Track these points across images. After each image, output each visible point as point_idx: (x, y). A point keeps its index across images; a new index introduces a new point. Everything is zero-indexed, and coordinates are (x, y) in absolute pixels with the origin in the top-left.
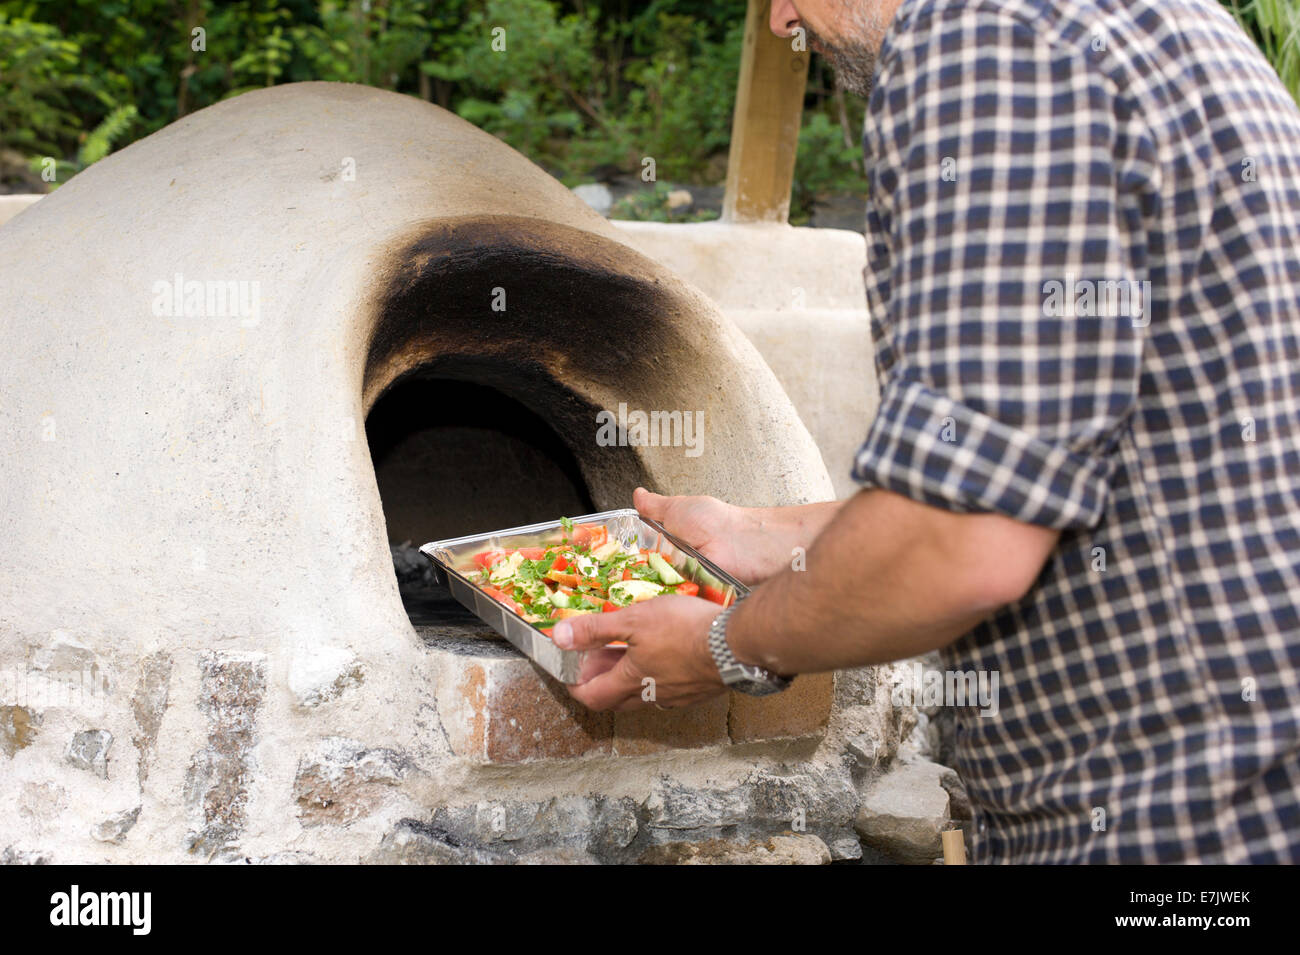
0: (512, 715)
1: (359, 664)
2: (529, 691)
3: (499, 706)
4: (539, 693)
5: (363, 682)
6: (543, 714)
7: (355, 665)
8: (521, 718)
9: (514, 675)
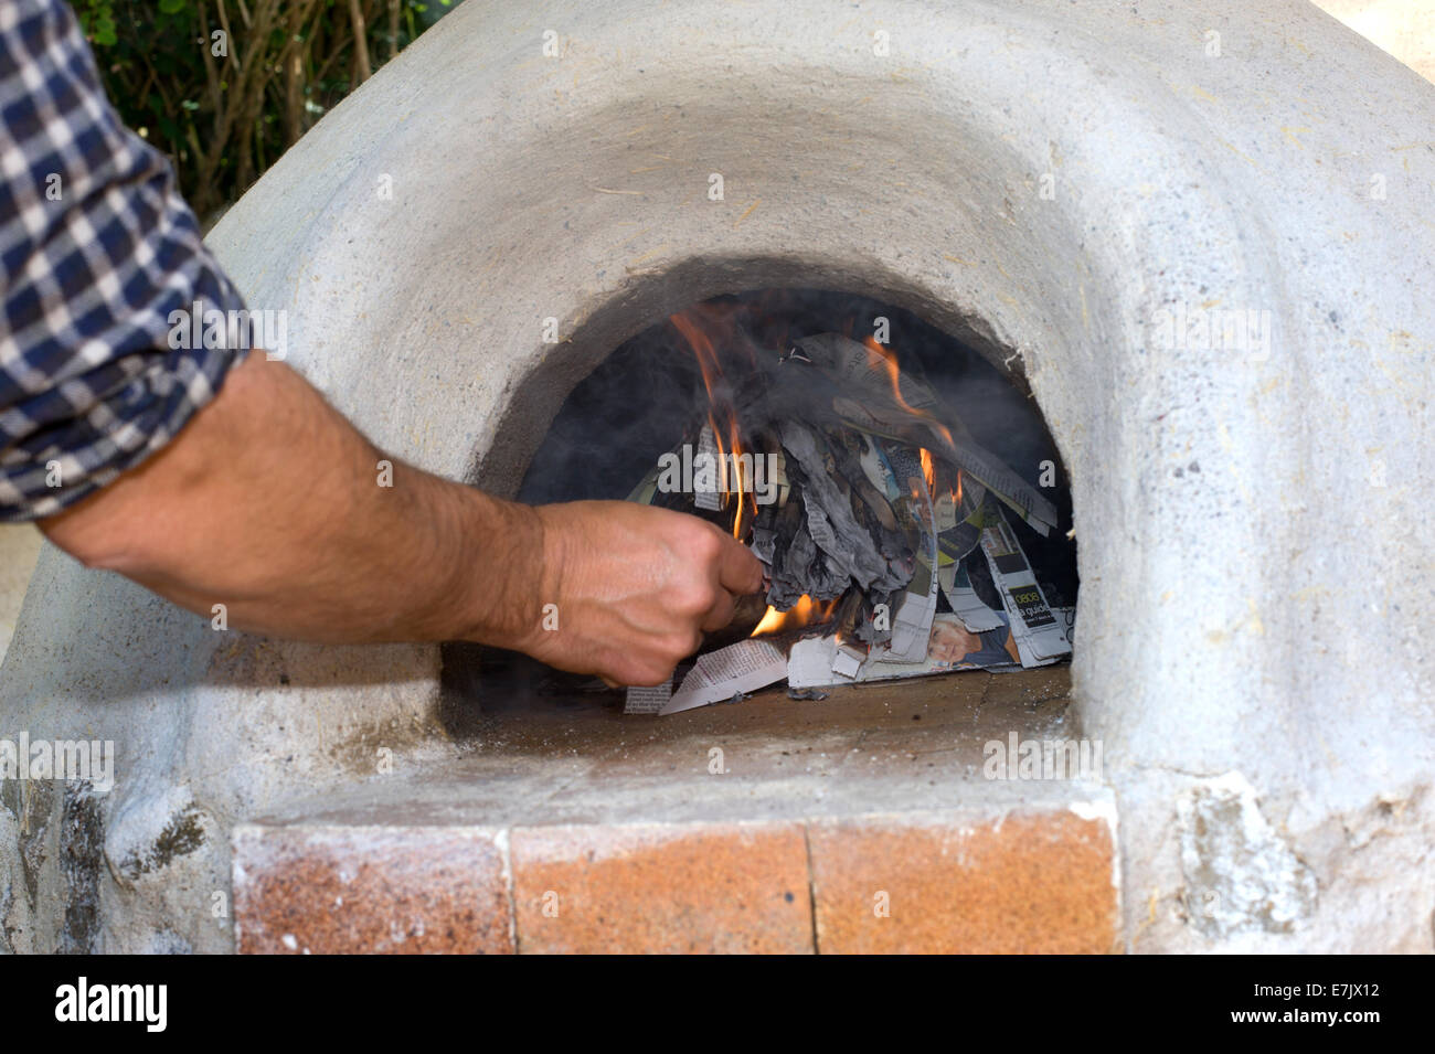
0: (287, 929)
1: (194, 812)
2: (317, 885)
3: (256, 910)
4: (339, 889)
5: (200, 844)
6: (353, 929)
7: (187, 814)
8: (308, 935)
9: (283, 855)
